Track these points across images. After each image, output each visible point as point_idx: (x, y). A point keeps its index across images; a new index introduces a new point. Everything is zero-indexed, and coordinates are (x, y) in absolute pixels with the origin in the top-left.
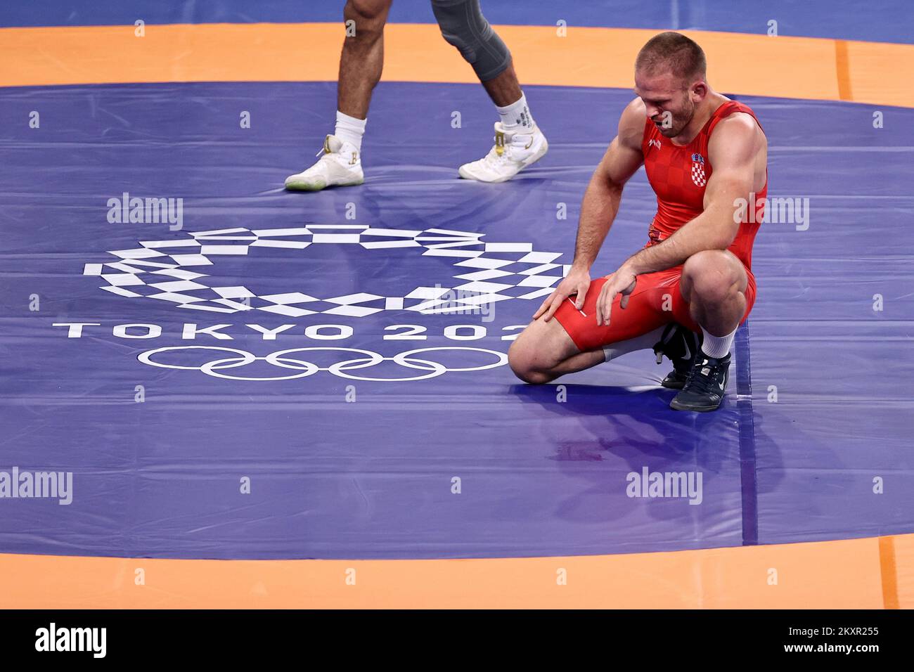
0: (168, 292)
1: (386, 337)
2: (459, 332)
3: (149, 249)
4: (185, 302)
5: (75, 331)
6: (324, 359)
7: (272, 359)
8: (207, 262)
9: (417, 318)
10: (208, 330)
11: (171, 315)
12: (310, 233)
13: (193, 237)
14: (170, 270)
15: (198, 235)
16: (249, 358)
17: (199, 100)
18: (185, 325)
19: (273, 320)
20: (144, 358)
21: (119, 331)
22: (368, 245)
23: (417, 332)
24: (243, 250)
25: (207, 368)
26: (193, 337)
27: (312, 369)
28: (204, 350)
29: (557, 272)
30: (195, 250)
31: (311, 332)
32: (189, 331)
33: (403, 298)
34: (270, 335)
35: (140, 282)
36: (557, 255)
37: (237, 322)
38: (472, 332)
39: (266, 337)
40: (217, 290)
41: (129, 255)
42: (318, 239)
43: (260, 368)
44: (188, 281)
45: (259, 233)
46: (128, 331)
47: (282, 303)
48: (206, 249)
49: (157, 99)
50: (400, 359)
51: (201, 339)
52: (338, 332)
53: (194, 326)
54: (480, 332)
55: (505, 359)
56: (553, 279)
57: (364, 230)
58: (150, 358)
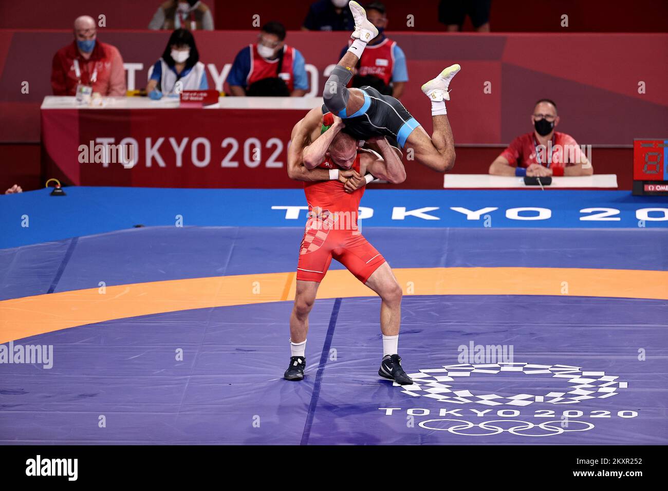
0: (432, 394)
1: (536, 416)
3: (423, 373)
4: (441, 398)
6: (506, 426)
7: (482, 425)
8: (452, 379)
9: (551, 407)
10: (452, 412)
11: (434, 405)
12: (499, 366)
13: (444, 368)
15: (446, 367)
16: (471, 425)
17: (448, 303)
18: (441, 409)
19: (482, 407)
20: (421, 424)
22: (527, 372)
23: (550, 414)
24: (468, 374)
25: (451, 430)
26: (444, 415)
27: (500, 430)
28: (450, 421)
30: (445, 374)
32: (443, 412)
33: (544, 397)
34: (480, 414)
35: (420, 389)
36: (616, 377)
37: (465, 408)
38: (576, 414)
39: (479, 415)
40: (456, 393)
41: (414, 376)
42: (503, 369)
43: (476, 430)
44: (442, 388)
45: (475, 366)
47: (487, 399)
48: (450, 374)
49: (428, 303)
50: (542, 426)
51: (448, 416)
52: (513, 413)
53: (445, 410)
54: (580, 414)
55: (592, 426)
56: (614, 389)
57: (525, 365)
58: (424, 425)
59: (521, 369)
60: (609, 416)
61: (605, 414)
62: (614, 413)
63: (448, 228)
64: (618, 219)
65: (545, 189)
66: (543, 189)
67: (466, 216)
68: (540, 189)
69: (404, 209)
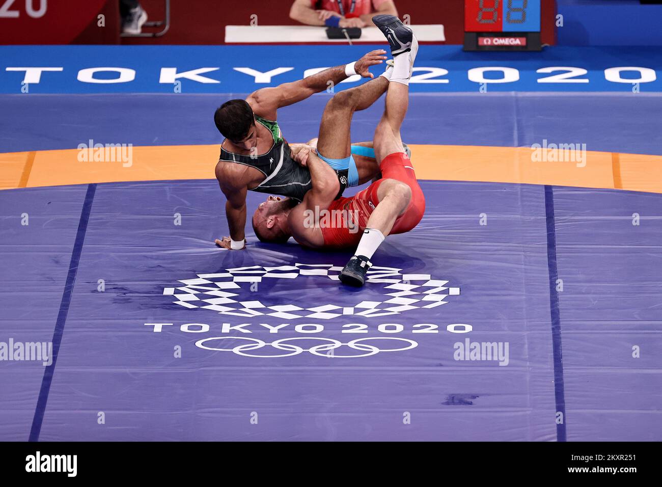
0: (213, 305)
1: (344, 331)
2: (387, 328)
3: (202, 279)
4: (224, 310)
5: (158, 328)
6: (306, 344)
7: (275, 344)
8: (237, 287)
9: (362, 320)
10: (237, 328)
11: (215, 319)
12: (298, 269)
13: (228, 272)
14: (215, 292)
15: (232, 270)
16: (262, 344)
18: (224, 324)
19: (276, 321)
20: (199, 344)
21: (184, 328)
22: (332, 277)
23: (362, 328)
24: (258, 279)
25: (236, 350)
26: (228, 331)
27: (299, 350)
28: (235, 339)
29: (446, 292)
30: (231, 279)
31: (299, 328)
32: (226, 328)
33: (353, 308)
34: (274, 330)
35: (197, 299)
36: (445, 282)
37: (254, 323)
38: (395, 328)
39: (271, 332)
40: (243, 303)
41: (190, 282)
42: (302, 272)
43: (268, 350)
44: (226, 298)
45: (268, 269)
46: (189, 328)
47: (281, 311)
48: (237, 279)
50: (351, 344)
51: (232, 332)
52: (315, 328)
53: (229, 325)
54: (400, 328)
55: (414, 344)
56: (444, 296)
57: (331, 267)
58: (202, 344)
59: (324, 272)
60: (437, 332)
61: (432, 329)
62: (442, 328)
63: (231, 94)
64: (446, 81)
65: (354, 43)
66: (351, 44)
67: (254, 78)
68: (347, 43)
69: (174, 70)
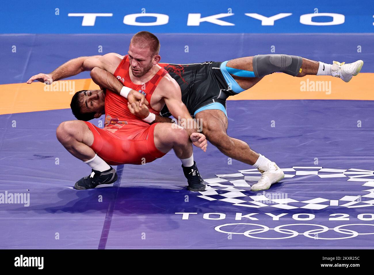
0: (230, 198)
1: (330, 219)
2: (364, 217)
3: (220, 178)
4: (237, 202)
5: (186, 216)
6: (301, 229)
7: (277, 229)
11: (230, 209)
12: (294, 170)
13: (241, 173)
15: (242, 171)
16: (266, 229)
18: (237, 213)
19: (277, 211)
20: (217, 229)
21: (206, 216)
22: (322, 176)
23: (345, 217)
25: (247, 234)
26: (240, 219)
27: (295, 234)
28: (246, 225)
30: (242, 178)
31: (295, 217)
32: (239, 216)
33: (338, 201)
34: (276, 218)
35: (216, 193)
37: (260, 212)
38: (370, 217)
39: (274, 219)
40: (252, 197)
41: (210, 181)
42: (298, 173)
43: (271, 233)
46: (210, 216)
48: (247, 178)
50: (337, 229)
51: (243, 220)
52: (308, 217)
53: (241, 214)
57: (320, 169)
58: (220, 229)
59: (316, 173)
63: (243, 34)
67: (261, 21)
69: (199, 15)
